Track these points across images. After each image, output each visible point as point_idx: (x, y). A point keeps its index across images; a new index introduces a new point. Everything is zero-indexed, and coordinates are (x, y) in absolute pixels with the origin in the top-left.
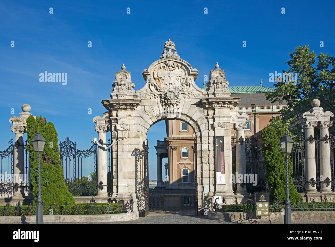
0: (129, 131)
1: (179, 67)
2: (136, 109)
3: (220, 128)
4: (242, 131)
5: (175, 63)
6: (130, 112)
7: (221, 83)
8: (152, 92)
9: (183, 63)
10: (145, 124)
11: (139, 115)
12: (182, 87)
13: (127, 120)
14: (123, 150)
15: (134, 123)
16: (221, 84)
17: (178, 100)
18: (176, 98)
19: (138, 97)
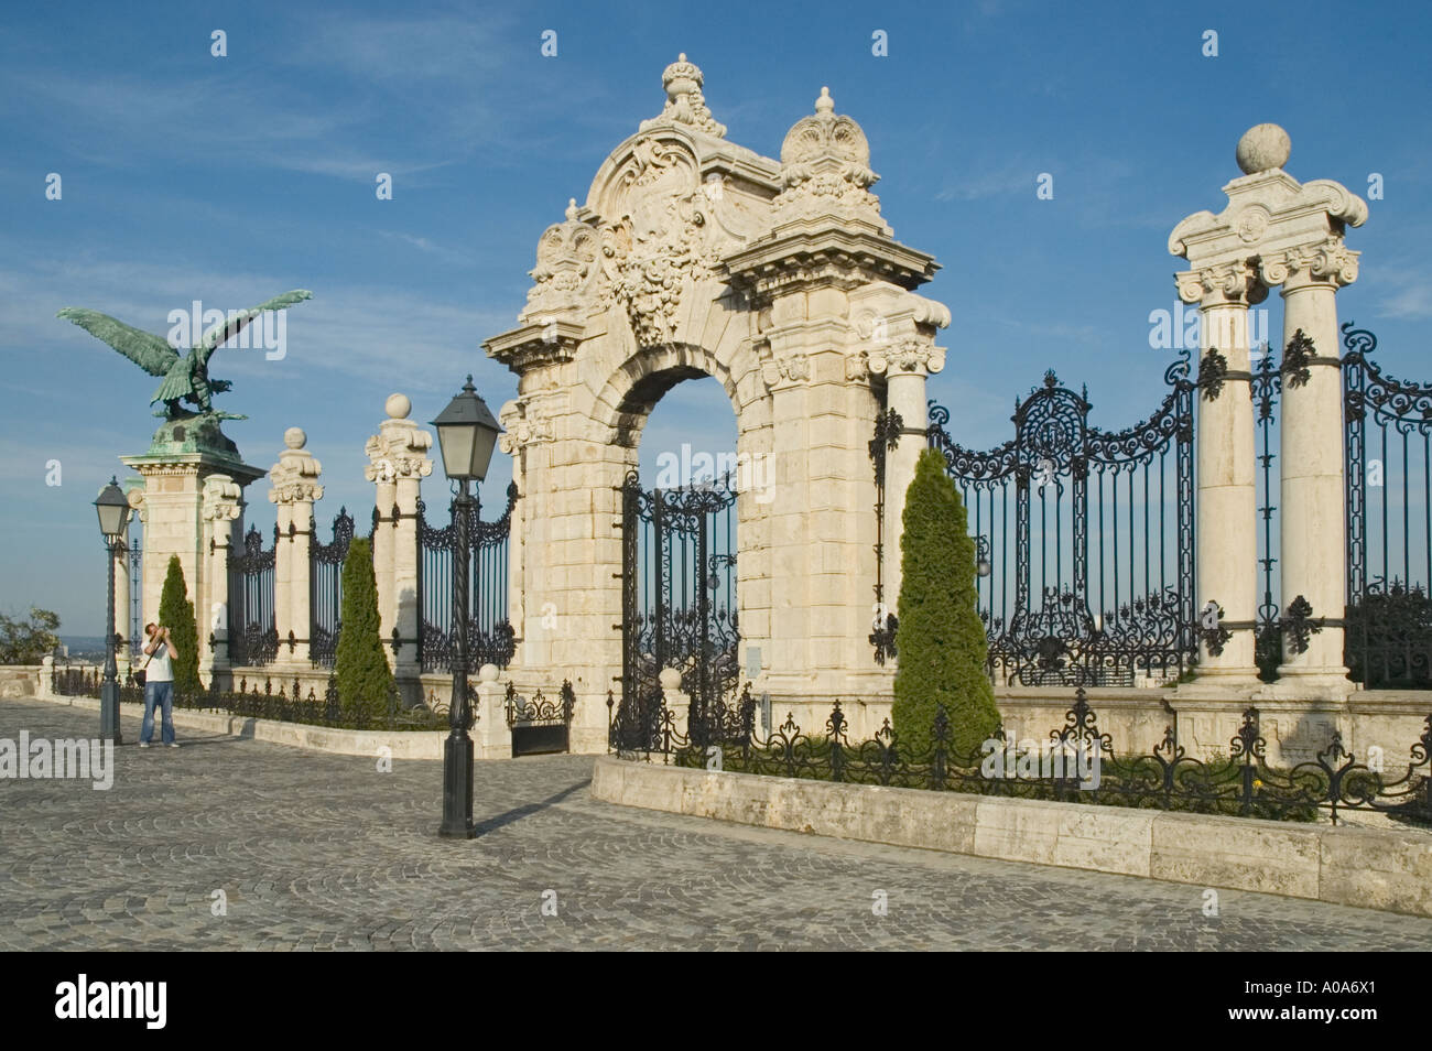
0: (555, 441)
1: (674, 158)
2: (574, 356)
3: (787, 383)
4: (898, 379)
5: (659, 148)
6: (556, 372)
7: (806, 179)
8: (609, 284)
9: (678, 137)
10: (594, 409)
11: (581, 380)
12: (686, 237)
13: (550, 404)
14: (534, 514)
15: (567, 411)
16: (805, 184)
17: (665, 295)
18: (659, 287)
19: (581, 311)
